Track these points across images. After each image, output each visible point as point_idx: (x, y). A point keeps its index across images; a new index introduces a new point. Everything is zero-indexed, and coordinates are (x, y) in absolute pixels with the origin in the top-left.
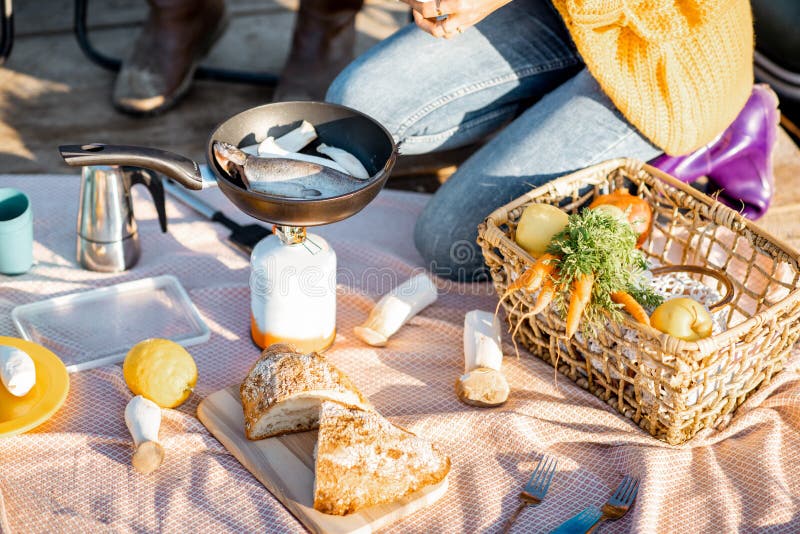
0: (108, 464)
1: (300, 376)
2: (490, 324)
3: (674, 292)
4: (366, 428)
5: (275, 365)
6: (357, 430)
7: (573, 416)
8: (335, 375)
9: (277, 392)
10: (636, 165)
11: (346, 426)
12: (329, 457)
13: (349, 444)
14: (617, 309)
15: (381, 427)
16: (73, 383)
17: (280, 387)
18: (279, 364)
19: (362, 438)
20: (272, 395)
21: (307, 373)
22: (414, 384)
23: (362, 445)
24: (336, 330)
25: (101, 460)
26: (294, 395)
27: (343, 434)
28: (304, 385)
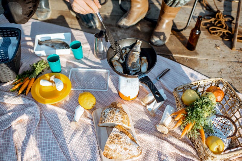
0: (68, 120)
1: (113, 117)
2: (172, 111)
3: (221, 122)
4: (121, 140)
5: (109, 111)
6: (118, 140)
7: (182, 145)
8: (122, 119)
9: (106, 120)
10: (225, 81)
11: (116, 138)
12: (108, 145)
13: (114, 144)
14: (197, 134)
15: (125, 140)
16: (71, 93)
17: (107, 119)
18: (110, 112)
19: (118, 143)
20: (105, 120)
21: (115, 117)
22: (148, 120)
23: (117, 145)
24: (138, 96)
25: (67, 118)
26: (109, 122)
27: (114, 140)
28: (112, 121)
